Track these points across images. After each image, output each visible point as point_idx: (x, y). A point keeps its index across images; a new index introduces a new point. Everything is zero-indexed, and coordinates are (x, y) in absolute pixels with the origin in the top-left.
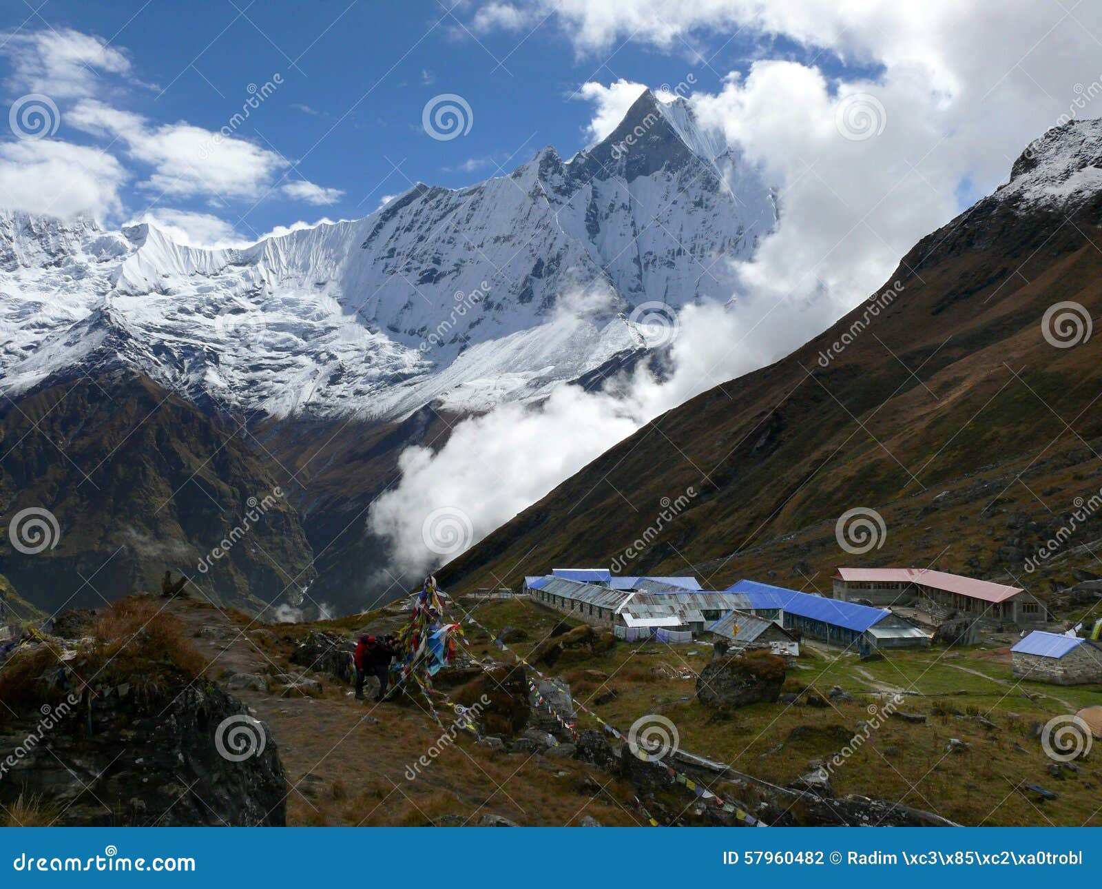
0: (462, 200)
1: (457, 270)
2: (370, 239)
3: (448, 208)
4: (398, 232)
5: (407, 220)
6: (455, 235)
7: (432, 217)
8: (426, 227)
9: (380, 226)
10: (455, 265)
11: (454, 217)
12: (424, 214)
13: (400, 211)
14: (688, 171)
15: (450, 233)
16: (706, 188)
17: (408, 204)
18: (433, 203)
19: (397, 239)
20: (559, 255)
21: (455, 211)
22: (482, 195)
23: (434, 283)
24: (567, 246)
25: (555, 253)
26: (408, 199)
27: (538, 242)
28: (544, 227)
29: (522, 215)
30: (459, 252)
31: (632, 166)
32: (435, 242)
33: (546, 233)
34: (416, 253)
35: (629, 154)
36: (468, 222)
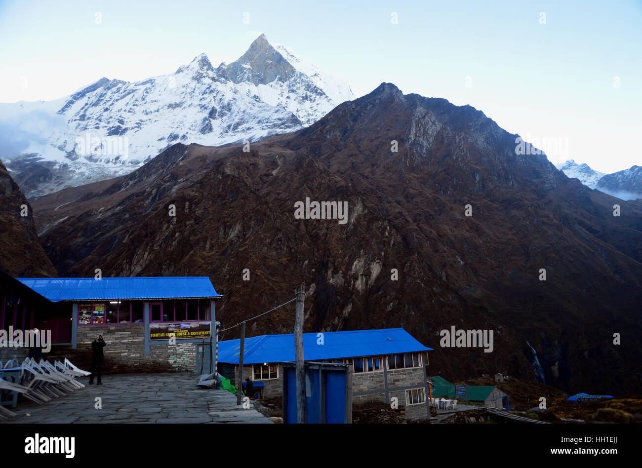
0: (137, 88)
1: (138, 127)
2: (63, 110)
3: (126, 92)
4: (87, 107)
5: (94, 100)
6: (133, 107)
7: (114, 98)
8: (110, 103)
9: (71, 102)
10: (137, 124)
11: (132, 98)
12: (107, 97)
13: (88, 95)
14: (295, 80)
15: (130, 106)
16: (308, 90)
17: (94, 90)
18: (114, 89)
19: (86, 110)
20: (229, 104)
21: (132, 95)
22: (153, 85)
23: (120, 135)
24: (234, 99)
25: (226, 103)
26: (94, 87)
27: (208, 100)
28: (212, 92)
29: (189, 90)
30: (139, 116)
31: (255, 78)
32: (119, 111)
33: (214, 94)
34: (103, 118)
35: (252, 71)
36: (143, 99)
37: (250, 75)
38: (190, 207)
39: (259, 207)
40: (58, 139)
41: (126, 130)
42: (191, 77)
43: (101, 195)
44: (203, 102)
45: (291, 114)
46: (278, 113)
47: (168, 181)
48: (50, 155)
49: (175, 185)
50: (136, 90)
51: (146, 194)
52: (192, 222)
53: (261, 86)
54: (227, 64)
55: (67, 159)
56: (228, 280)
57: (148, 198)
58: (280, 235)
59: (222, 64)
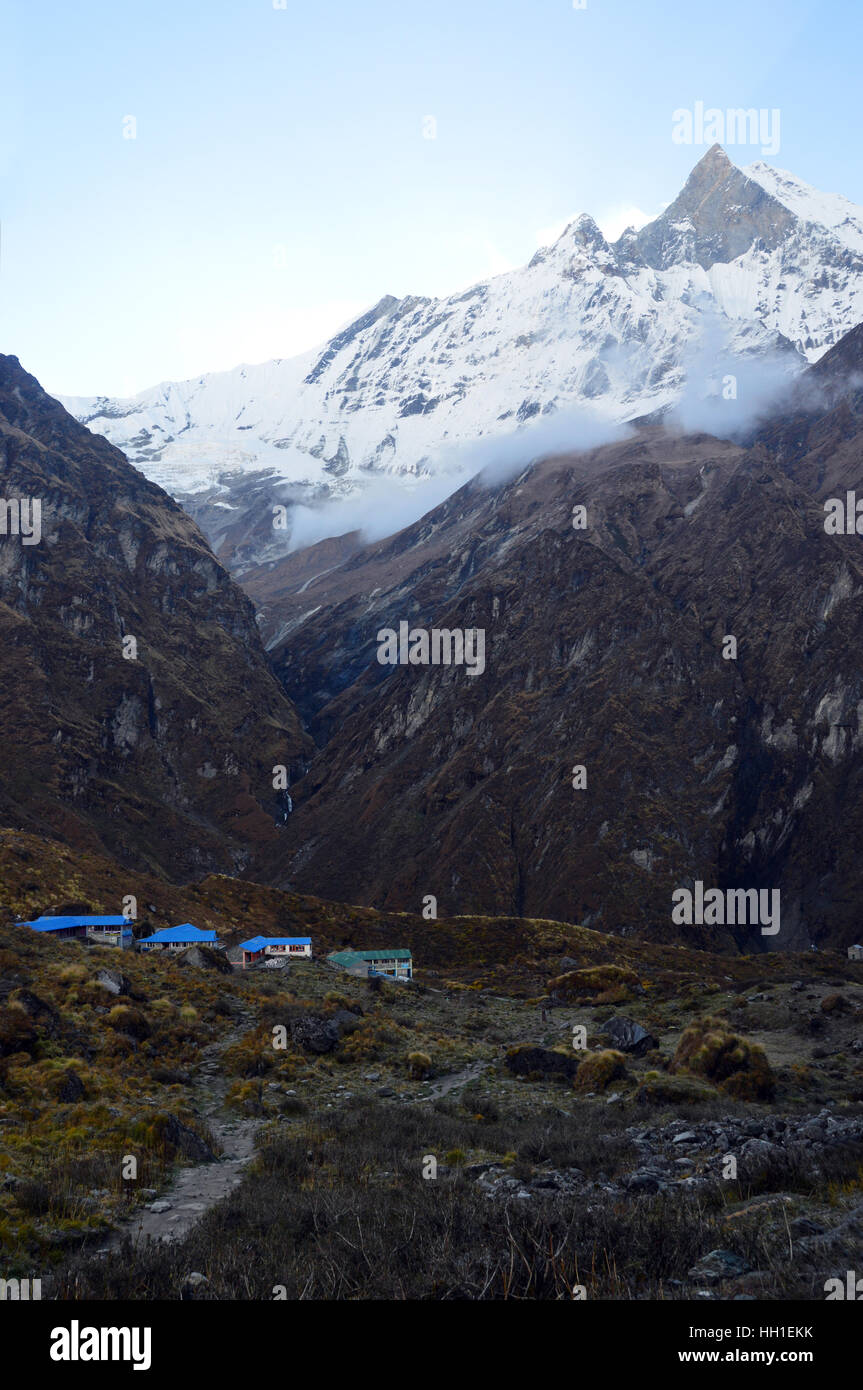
0: (454, 308)
1: (459, 393)
2: (317, 373)
3: (432, 320)
4: (359, 360)
5: (371, 344)
6: (448, 352)
7: (408, 336)
8: (403, 346)
9: (330, 356)
10: (456, 386)
11: (444, 331)
12: (395, 337)
13: (359, 336)
14: (796, 244)
15: (441, 350)
16: (828, 263)
17: (370, 324)
18: (408, 317)
19: (358, 367)
20: (641, 324)
21: (443, 324)
22: (485, 297)
23: (425, 413)
24: (653, 311)
25: (635, 323)
26: (369, 319)
27: (598, 320)
28: (604, 300)
29: (558, 301)
30: (461, 369)
31: (703, 251)
32: (420, 363)
33: (610, 305)
34: (390, 381)
35: (696, 235)
36: (467, 332)
37: (692, 246)
38: (502, 605)
39: (628, 601)
40: (310, 435)
41: (434, 403)
42: (561, 270)
43: (379, 556)
44: (589, 326)
45: (777, 336)
46: (747, 337)
47: (493, 532)
48: (296, 468)
49: (504, 540)
50: (451, 314)
51: (450, 561)
52: (504, 635)
53: (717, 267)
54: (638, 229)
55: (327, 474)
56: (564, 744)
57: (453, 571)
58: (669, 653)
59: (628, 231)
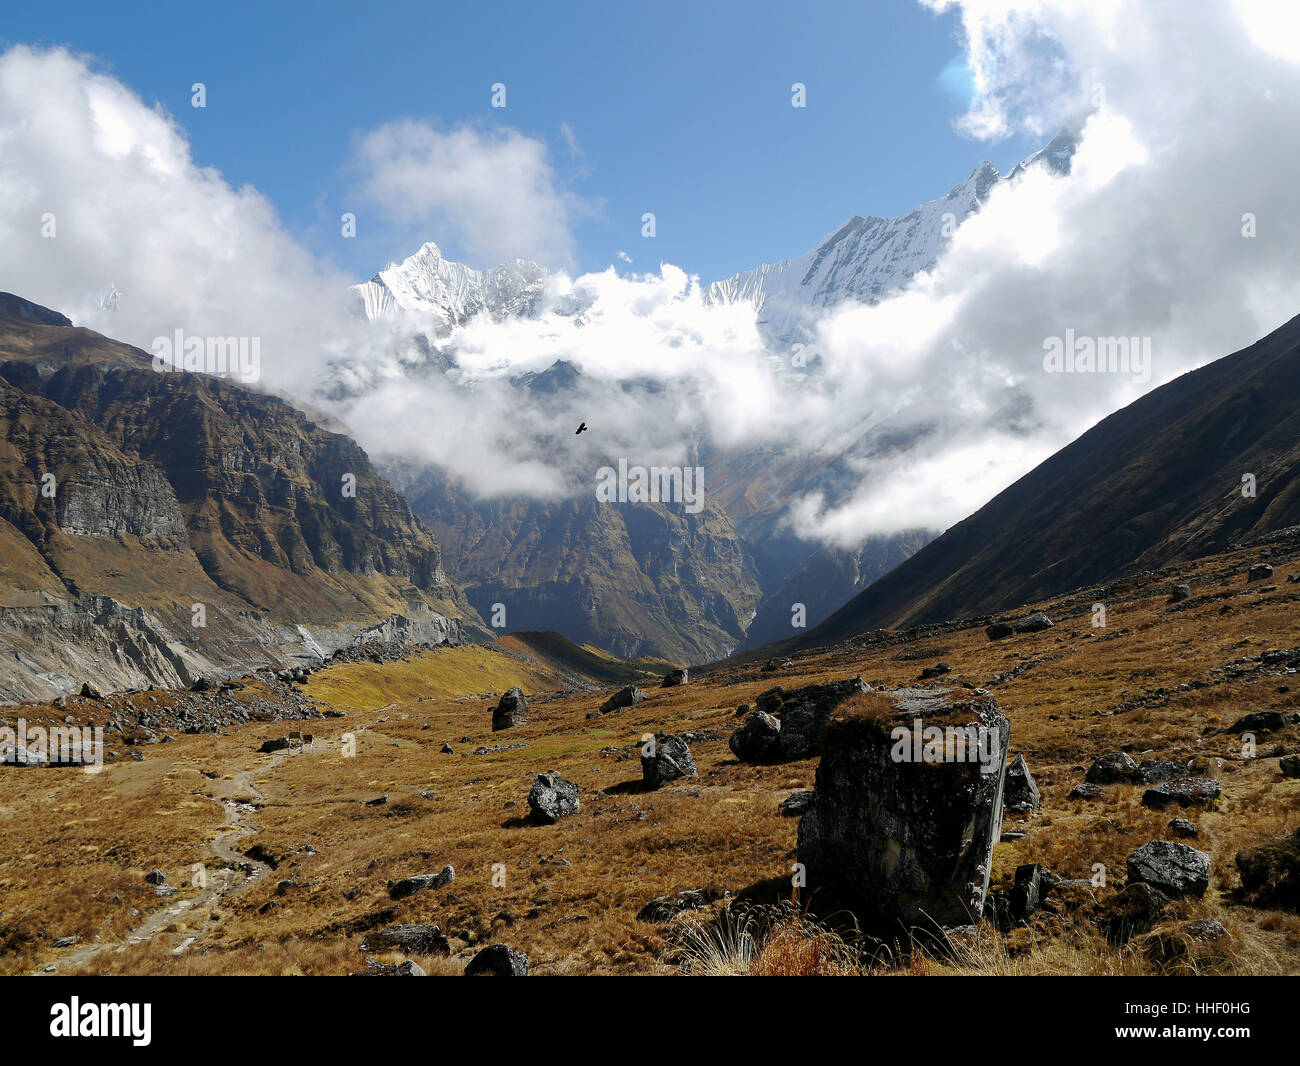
0: (898, 227)
2: (809, 276)
3: (884, 237)
4: (836, 267)
5: (844, 252)
7: (869, 247)
8: (863, 259)
9: (818, 261)
11: (892, 245)
12: (861, 246)
13: (837, 246)
15: (888, 262)
17: (844, 237)
18: (869, 233)
19: (835, 273)
21: (891, 239)
22: (919, 221)
26: (844, 233)
36: (906, 248)
